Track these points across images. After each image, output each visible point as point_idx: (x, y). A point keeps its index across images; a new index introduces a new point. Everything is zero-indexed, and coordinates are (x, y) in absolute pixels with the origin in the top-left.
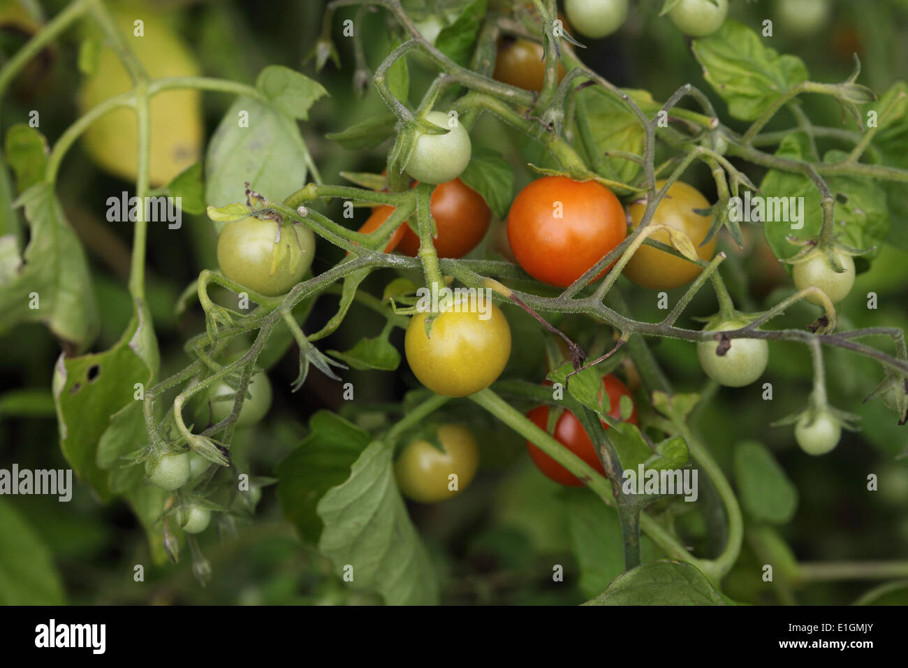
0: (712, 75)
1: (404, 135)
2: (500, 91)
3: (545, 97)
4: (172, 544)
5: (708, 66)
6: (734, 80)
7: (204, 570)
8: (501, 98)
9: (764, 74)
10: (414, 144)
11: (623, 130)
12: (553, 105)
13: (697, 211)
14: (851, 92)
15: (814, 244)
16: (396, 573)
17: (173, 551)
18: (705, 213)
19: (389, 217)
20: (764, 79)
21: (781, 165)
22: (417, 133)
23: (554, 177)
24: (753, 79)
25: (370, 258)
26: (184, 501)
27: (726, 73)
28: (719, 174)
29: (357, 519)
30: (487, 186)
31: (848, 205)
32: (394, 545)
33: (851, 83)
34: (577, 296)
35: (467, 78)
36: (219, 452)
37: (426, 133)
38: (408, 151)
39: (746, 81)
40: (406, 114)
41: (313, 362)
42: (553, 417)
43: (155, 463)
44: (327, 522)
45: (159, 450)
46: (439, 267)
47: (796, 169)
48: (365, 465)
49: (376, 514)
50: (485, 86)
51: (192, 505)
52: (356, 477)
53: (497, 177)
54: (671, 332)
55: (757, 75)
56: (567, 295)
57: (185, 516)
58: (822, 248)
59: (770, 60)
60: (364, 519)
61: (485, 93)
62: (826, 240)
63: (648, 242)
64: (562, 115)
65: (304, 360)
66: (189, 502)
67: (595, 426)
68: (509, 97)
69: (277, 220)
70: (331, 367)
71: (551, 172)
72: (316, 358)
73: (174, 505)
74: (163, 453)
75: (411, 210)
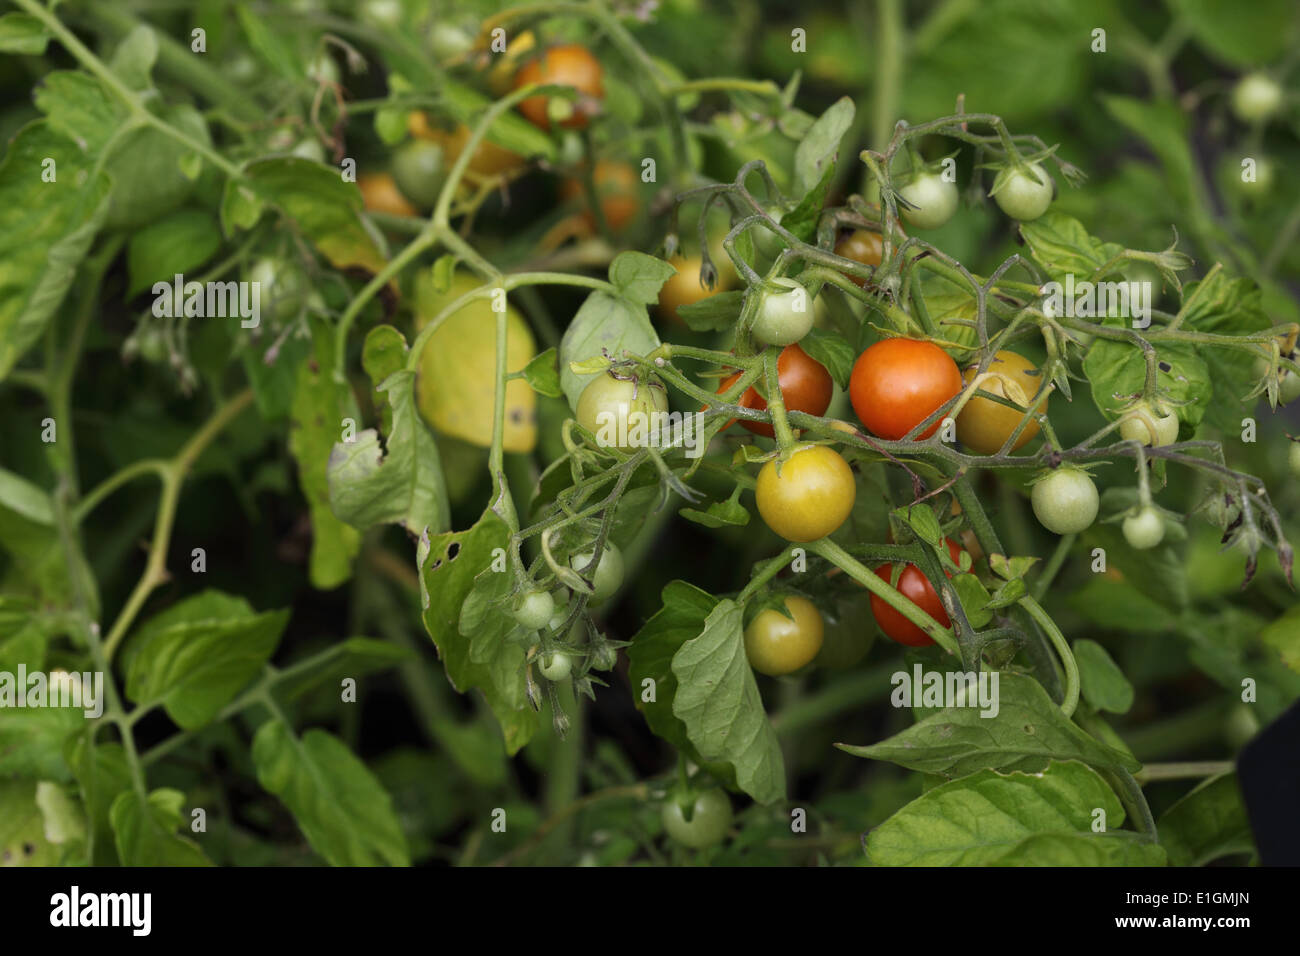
0: (1039, 255)
1: (752, 297)
2: (840, 264)
3: (883, 270)
4: (535, 692)
5: (1035, 247)
6: (1060, 261)
7: (564, 724)
8: (842, 272)
9: (1088, 257)
10: (762, 303)
11: (957, 309)
12: (889, 273)
13: (1027, 372)
14: (1170, 260)
15: (1138, 396)
16: (747, 741)
17: (536, 700)
18: (1036, 373)
19: (738, 380)
20: (1088, 262)
21: (1107, 334)
22: (765, 294)
23: (893, 338)
24: (1077, 260)
25: (722, 408)
26: (548, 647)
27: (1052, 255)
28: (1047, 332)
29: (709, 677)
30: (829, 360)
31: (1171, 372)
32: (744, 709)
33: (1170, 251)
34: (920, 438)
35: (808, 251)
36: (584, 583)
37: (773, 293)
38: (756, 310)
39: (1072, 261)
40: (754, 277)
41: (673, 487)
42: (896, 572)
43: (521, 599)
44: (681, 681)
45: (526, 589)
46: (787, 417)
47: (1120, 337)
48: (717, 620)
49: (727, 673)
50: (827, 259)
51: (554, 651)
52: (709, 632)
53: (838, 352)
54: (1006, 462)
55: (1082, 257)
56: (908, 439)
57: (548, 660)
58: (1146, 400)
59: (1095, 247)
60: (716, 678)
61: (826, 266)
62: (1150, 391)
63: (980, 393)
64: (900, 283)
65: (664, 486)
66: (552, 649)
67: (936, 568)
68: (849, 269)
69: (634, 381)
70: (691, 494)
71: (891, 333)
72: (676, 484)
73: (537, 653)
74: (529, 591)
75: (759, 372)
